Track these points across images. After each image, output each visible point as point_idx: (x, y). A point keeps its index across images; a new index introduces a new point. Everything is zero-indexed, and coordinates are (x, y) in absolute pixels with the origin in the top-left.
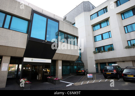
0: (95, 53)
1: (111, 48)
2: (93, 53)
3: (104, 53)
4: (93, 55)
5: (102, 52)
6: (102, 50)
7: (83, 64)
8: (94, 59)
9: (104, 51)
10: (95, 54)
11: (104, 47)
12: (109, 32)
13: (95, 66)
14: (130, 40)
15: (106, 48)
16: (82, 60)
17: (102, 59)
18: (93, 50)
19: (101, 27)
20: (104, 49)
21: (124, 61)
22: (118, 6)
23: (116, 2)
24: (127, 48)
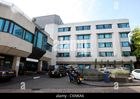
0: (57, 56)
1: (68, 55)
2: (55, 57)
3: (63, 58)
4: (55, 58)
5: (62, 57)
6: (62, 55)
8: (56, 61)
9: (64, 56)
10: (57, 58)
11: (63, 53)
14: (79, 53)
15: (65, 55)
17: (61, 61)
18: (56, 54)
19: (64, 40)
20: (63, 55)
21: (73, 64)
22: (77, 30)
23: (77, 27)
24: (76, 57)
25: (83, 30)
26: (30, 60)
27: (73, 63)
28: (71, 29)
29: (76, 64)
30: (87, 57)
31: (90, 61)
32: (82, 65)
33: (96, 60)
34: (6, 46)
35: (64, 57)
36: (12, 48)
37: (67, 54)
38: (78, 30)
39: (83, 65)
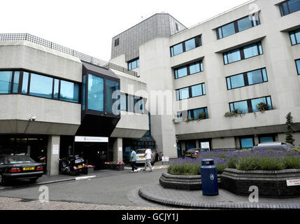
1: (204, 114)
4: (172, 126)
5: (189, 121)
6: (189, 117)
7: (155, 142)
8: (174, 133)
10: (177, 125)
11: (192, 111)
12: (202, 84)
13: (175, 146)
14: (233, 103)
15: (196, 114)
16: (152, 134)
17: (188, 133)
20: (192, 115)
22: (218, 38)
23: (216, 30)
24: (227, 115)
25: (237, 31)
26: (85, 139)
27: (222, 136)
28: (203, 39)
29: (231, 137)
30: (258, 113)
31: (270, 123)
32: (251, 139)
33: (289, 117)
34: (17, 120)
35: (193, 120)
36: (30, 121)
37: (201, 111)
38: (221, 36)
39: (252, 136)
